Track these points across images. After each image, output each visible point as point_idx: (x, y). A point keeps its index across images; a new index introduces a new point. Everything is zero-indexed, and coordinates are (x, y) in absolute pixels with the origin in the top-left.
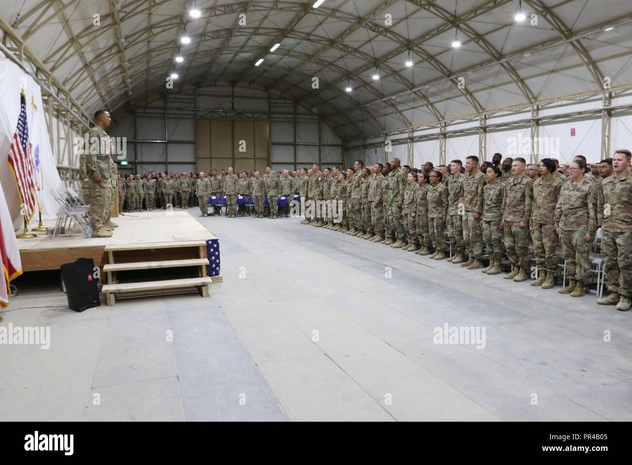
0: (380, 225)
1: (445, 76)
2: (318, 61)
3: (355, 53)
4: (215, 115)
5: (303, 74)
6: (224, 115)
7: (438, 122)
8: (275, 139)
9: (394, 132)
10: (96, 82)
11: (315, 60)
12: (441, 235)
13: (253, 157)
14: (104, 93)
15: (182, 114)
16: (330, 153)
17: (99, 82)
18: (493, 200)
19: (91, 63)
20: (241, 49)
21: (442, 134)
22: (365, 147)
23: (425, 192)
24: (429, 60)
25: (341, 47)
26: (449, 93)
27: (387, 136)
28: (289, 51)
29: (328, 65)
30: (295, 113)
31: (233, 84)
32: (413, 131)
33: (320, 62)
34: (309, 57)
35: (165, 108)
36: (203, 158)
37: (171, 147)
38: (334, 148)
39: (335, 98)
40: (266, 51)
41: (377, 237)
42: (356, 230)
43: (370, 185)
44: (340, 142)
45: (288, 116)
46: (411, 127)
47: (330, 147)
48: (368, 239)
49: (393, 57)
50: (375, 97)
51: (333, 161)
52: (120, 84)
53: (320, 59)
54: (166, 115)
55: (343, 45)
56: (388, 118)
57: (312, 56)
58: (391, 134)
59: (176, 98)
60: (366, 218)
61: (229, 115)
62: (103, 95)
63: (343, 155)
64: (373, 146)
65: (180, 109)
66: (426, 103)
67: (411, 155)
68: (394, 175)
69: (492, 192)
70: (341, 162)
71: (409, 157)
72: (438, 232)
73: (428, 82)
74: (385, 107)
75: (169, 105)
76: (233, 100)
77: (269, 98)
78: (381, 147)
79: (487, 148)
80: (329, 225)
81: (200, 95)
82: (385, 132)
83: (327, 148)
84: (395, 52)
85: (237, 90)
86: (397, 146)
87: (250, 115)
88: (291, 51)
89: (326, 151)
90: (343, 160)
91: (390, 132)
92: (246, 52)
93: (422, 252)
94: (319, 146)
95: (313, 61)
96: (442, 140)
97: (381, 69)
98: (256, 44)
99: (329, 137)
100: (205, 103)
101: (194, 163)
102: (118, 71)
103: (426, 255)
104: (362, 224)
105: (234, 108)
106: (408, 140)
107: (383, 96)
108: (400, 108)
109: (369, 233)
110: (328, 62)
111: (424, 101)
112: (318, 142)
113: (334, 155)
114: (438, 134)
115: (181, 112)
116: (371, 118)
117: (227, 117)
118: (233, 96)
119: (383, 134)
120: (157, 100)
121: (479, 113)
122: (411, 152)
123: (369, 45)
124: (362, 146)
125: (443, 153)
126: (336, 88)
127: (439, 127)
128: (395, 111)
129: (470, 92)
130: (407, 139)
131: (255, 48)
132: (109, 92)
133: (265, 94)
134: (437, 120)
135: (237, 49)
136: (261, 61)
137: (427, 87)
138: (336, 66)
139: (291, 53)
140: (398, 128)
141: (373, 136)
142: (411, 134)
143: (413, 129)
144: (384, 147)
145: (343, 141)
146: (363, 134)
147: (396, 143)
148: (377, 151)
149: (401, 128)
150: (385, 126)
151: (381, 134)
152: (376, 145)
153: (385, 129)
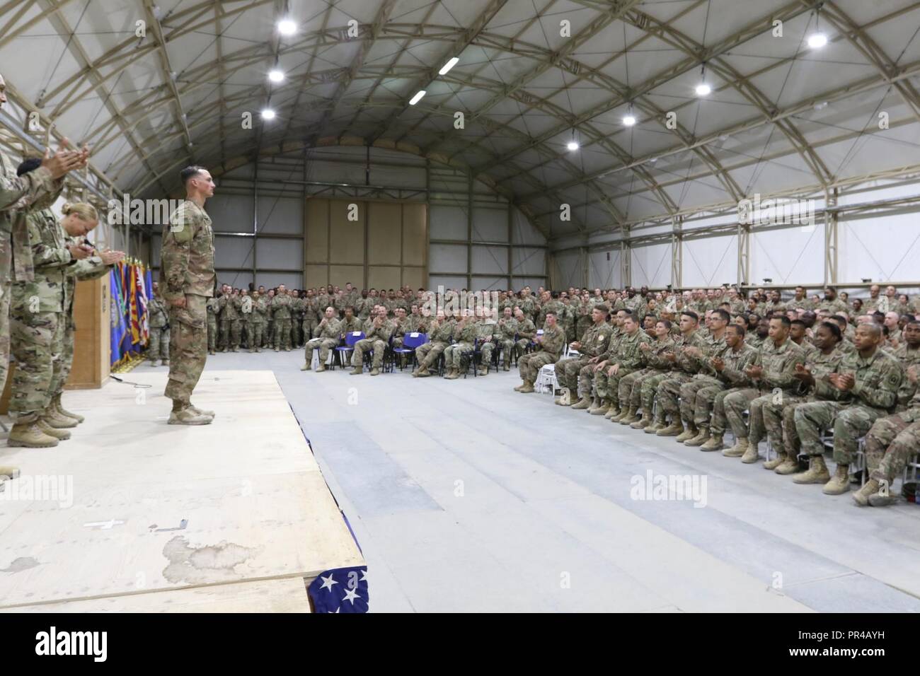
1: (766, 115)
2: (520, 95)
3: (593, 77)
4: (337, 192)
5: (490, 122)
6: (352, 192)
7: (735, 204)
8: (436, 235)
9: (644, 222)
10: (120, 114)
11: (515, 94)
13: (399, 264)
14: (140, 141)
15: (282, 190)
16: (526, 260)
17: (125, 113)
19: (98, 63)
20: (388, 71)
21: (741, 225)
22: (588, 249)
24: (738, 85)
25: (569, 64)
26: (765, 148)
27: (629, 230)
28: (471, 77)
29: (537, 103)
30: (470, 192)
31: (369, 142)
32: (681, 221)
33: (526, 97)
34: (505, 88)
35: (254, 179)
36: (316, 264)
37: (263, 245)
38: (535, 250)
39: (541, 165)
40: (431, 76)
44: (541, 241)
45: (458, 197)
46: (678, 214)
49: (665, 81)
50: (616, 160)
51: (530, 273)
52: (171, 126)
53: (524, 92)
54: (256, 191)
55: (572, 61)
56: (635, 198)
57: (512, 86)
58: (637, 226)
59: (273, 163)
61: (361, 192)
62: (139, 146)
63: (547, 262)
64: (602, 248)
65: (279, 181)
66: (715, 169)
67: (677, 263)
70: (544, 274)
71: (674, 266)
73: (724, 130)
74: (633, 179)
75: (262, 174)
76: (368, 168)
77: (428, 166)
78: (620, 249)
81: (313, 159)
82: (627, 223)
83: (521, 250)
84: (671, 73)
85: (375, 152)
86: (648, 247)
87: (396, 194)
88: (474, 76)
89: (519, 255)
90: (548, 272)
91: (636, 224)
92: (398, 76)
94: (508, 246)
95: (512, 95)
96: (742, 236)
97: (639, 106)
98: (415, 63)
99: (525, 233)
100: (321, 174)
101: (301, 272)
102: (163, 95)
105: (371, 182)
106: (673, 235)
107: (631, 159)
108: (660, 180)
110: (538, 98)
111: (711, 164)
112: (507, 240)
113: (532, 262)
115: (280, 186)
116: (603, 199)
117: (356, 196)
118: (368, 162)
119: (624, 226)
120: (242, 165)
121: (825, 184)
122: (678, 258)
123: (620, 61)
124: (583, 247)
126: (546, 147)
127: (735, 212)
128: (651, 185)
129: (809, 145)
130: (670, 235)
131: (412, 70)
132: (151, 140)
133: (421, 160)
134: (732, 200)
135: (381, 70)
136: (420, 95)
137: (723, 138)
138: (553, 105)
139: (474, 81)
140: (653, 217)
141: (603, 230)
142: (677, 225)
143: (681, 218)
144: (624, 248)
145: (549, 240)
146: (584, 227)
147: (647, 241)
148: (610, 256)
149: (659, 216)
150: (627, 213)
151: (619, 227)
152: (609, 246)
153: (626, 218)
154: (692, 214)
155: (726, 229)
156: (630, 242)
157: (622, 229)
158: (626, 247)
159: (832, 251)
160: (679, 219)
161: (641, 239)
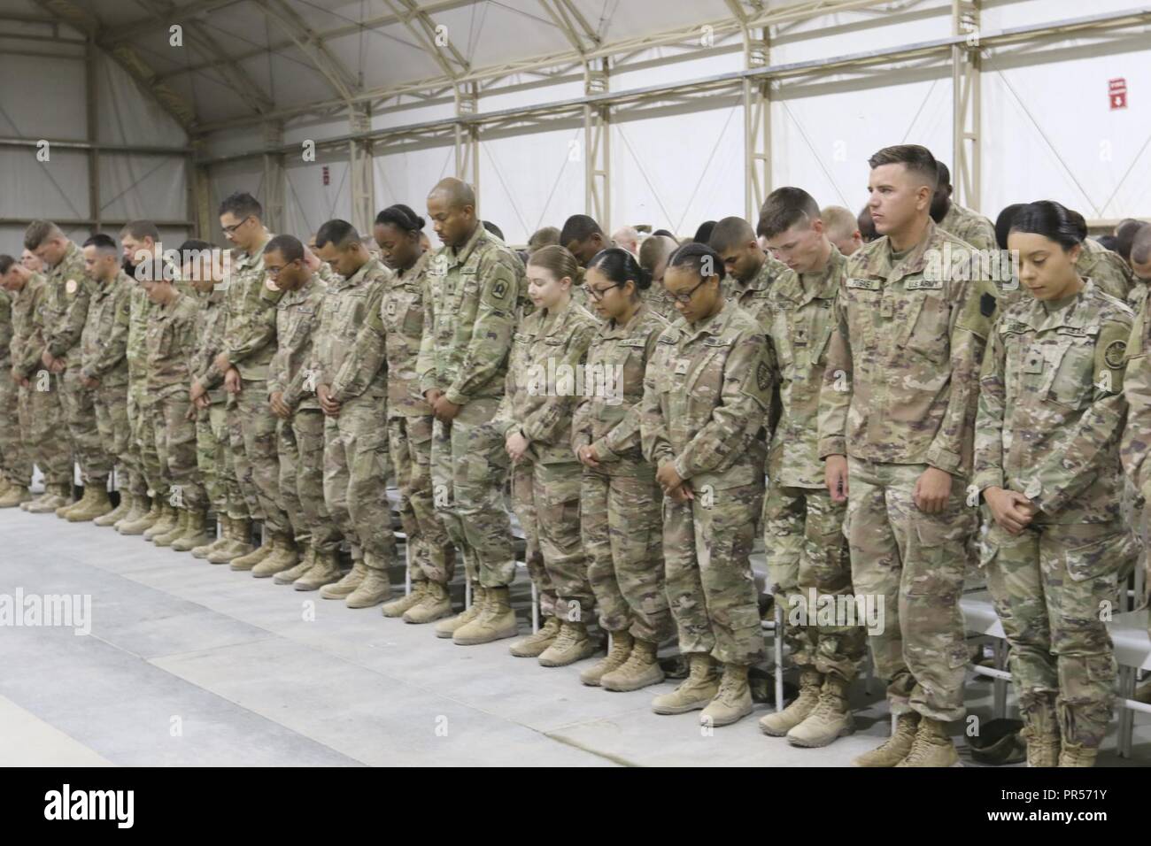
0: (379, 517)
7: (578, 58)
9: (399, 96)
12: (733, 584)
16: (135, 185)
18: (1062, 400)
21: (593, 105)
22: (280, 157)
23: (638, 354)
27: (369, 113)
32: (476, 95)
41: (363, 579)
42: (252, 535)
43: (323, 317)
44: (178, 139)
46: (467, 78)
47: (134, 160)
48: (317, 586)
56: (374, 38)
58: (385, 104)
60: (300, 483)
63: (190, 191)
68: (461, 265)
69: (1053, 354)
70: (182, 217)
72: (718, 566)
78: (349, 160)
79: (776, 157)
80: (124, 514)
82: (361, 98)
83: (121, 160)
89: (116, 173)
90: (191, 212)
91: (384, 99)
93: (617, 677)
94: (88, 151)
96: (594, 129)
103: (639, 687)
104: (281, 503)
106: (458, 127)
109: (320, 554)
112: (83, 136)
113: (152, 191)
114: (579, 106)
119: (356, 105)
121: (744, 18)
124: (270, 154)
125: (599, 180)
127: (579, 77)
130: (451, 125)
134: (572, 49)
140: (417, 84)
141: (313, 112)
142: (467, 104)
143: (475, 88)
144: (358, 157)
145: (191, 135)
146: (272, 105)
147: (407, 141)
148: (331, 175)
149: (429, 81)
150: (360, 74)
151: (344, 107)
152: (328, 150)
153: (361, 85)
154: (498, 79)
155: (566, 115)
156: (372, 140)
157: (350, 111)
158: (364, 152)
159: (760, 164)
160: (470, 91)
161: (394, 134)
